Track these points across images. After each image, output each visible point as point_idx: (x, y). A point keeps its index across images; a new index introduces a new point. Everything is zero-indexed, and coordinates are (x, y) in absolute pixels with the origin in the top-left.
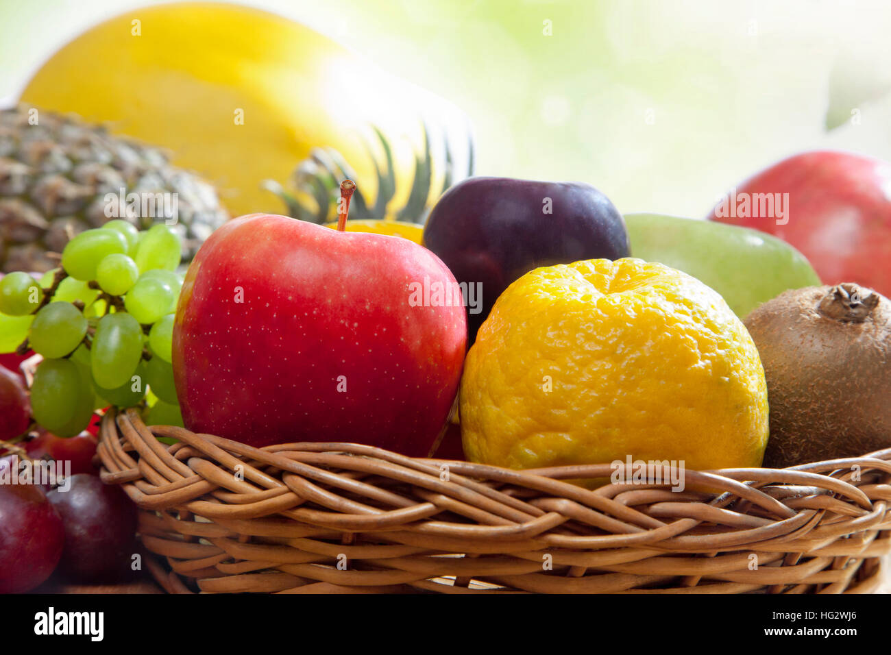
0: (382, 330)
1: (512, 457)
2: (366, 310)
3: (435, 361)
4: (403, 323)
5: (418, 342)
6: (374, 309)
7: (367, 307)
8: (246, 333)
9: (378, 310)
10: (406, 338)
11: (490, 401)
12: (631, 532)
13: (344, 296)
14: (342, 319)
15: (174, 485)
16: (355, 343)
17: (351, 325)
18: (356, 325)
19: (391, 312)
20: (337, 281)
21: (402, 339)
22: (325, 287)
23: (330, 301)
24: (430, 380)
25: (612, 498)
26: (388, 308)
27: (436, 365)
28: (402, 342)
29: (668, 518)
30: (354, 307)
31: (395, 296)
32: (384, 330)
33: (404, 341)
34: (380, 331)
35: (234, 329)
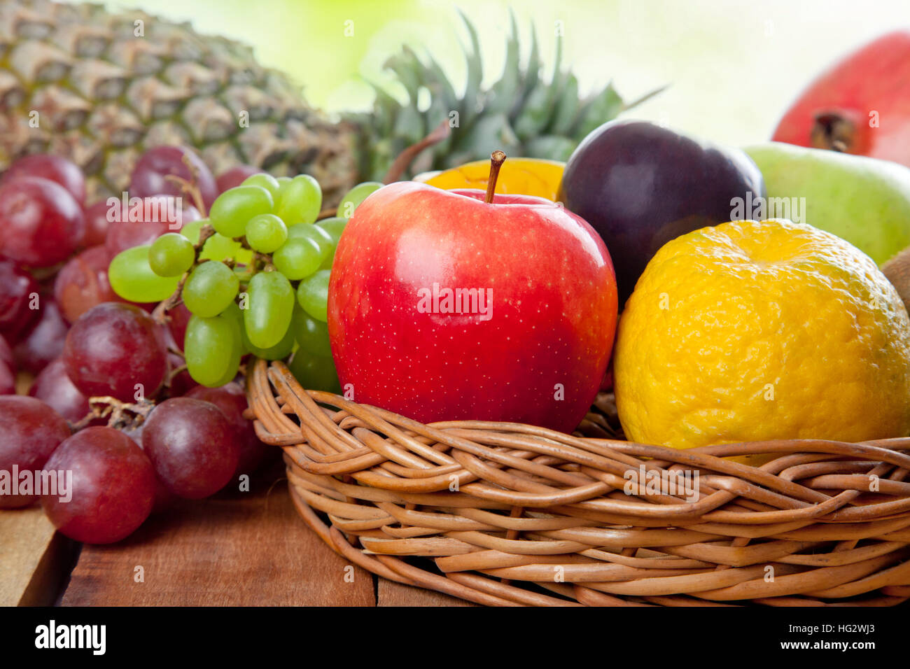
0: (545, 306)
1: (674, 431)
2: (528, 288)
3: (594, 331)
4: (564, 298)
5: (579, 315)
6: (536, 287)
7: (529, 285)
8: (411, 312)
9: (540, 287)
10: (567, 313)
11: (650, 375)
12: (797, 507)
13: (507, 275)
14: (506, 297)
15: (343, 456)
16: (519, 321)
17: (514, 302)
18: (519, 302)
19: (552, 288)
20: (499, 260)
21: (564, 314)
22: (488, 266)
23: (493, 280)
24: (591, 351)
25: (777, 474)
26: (549, 284)
27: (595, 335)
28: (564, 317)
29: (834, 491)
30: (517, 285)
31: (555, 272)
32: (547, 306)
33: (566, 316)
34: (542, 307)
35: (398, 309)
